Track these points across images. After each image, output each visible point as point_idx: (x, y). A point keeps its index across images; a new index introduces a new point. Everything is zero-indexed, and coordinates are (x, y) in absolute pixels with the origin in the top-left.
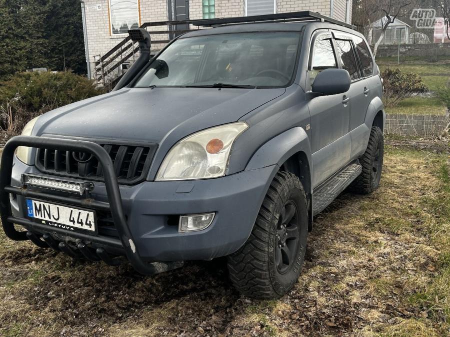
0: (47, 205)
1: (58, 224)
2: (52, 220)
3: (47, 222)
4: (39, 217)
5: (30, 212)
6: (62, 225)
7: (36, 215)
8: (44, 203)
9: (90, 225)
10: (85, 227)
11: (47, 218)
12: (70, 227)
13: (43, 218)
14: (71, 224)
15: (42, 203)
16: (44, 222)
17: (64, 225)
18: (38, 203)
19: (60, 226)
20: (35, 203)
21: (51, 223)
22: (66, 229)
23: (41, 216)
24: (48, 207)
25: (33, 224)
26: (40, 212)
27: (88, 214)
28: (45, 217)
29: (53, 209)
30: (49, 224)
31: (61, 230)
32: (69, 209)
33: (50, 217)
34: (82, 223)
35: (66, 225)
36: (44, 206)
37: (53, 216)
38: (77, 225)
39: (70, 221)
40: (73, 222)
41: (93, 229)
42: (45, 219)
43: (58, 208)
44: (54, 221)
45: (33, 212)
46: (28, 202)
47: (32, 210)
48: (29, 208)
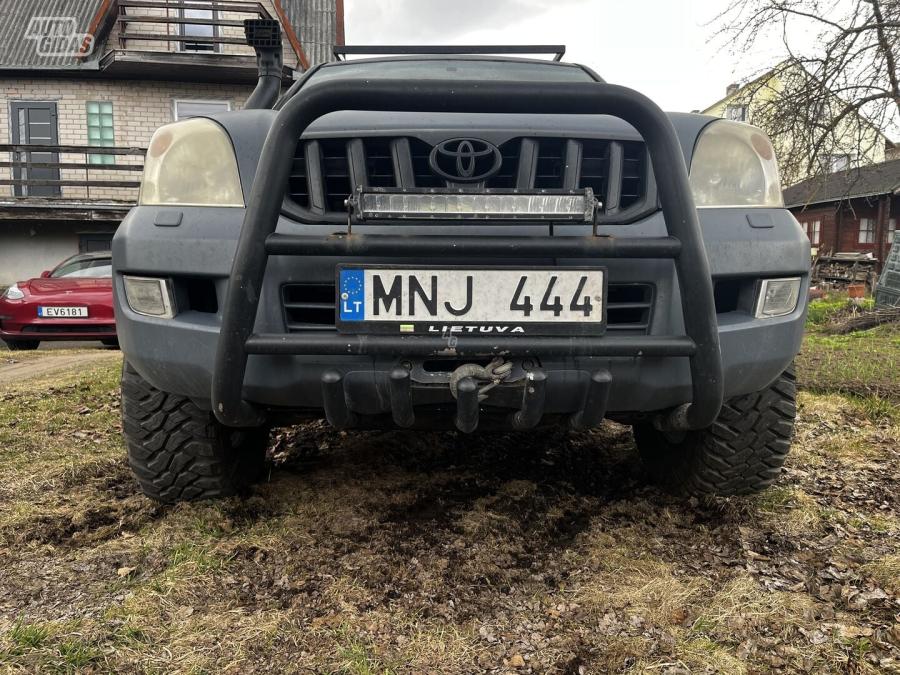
0: (424, 277)
1: (465, 324)
2: (443, 315)
3: (421, 327)
4: (387, 315)
5: (351, 306)
6: (479, 324)
7: (376, 312)
8: (412, 273)
9: (587, 308)
10: (568, 316)
11: (422, 314)
12: (513, 325)
13: (405, 316)
14: (519, 316)
15: (405, 275)
16: (410, 328)
17: (487, 324)
18: (387, 278)
19: (471, 329)
20: (377, 279)
21: (439, 325)
22: (494, 335)
23: (399, 312)
24: (430, 282)
25: (362, 341)
26: (394, 301)
27: (584, 280)
28: (412, 312)
29: (451, 284)
30: (431, 329)
31: (481, 343)
32: (512, 277)
33: (433, 310)
34: (557, 308)
35: (495, 324)
36: (413, 280)
37: (447, 305)
38: (538, 316)
39: (514, 306)
40: (527, 308)
41: (596, 316)
42: (412, 319)
43: (470, 279)
44: (451, 318)
45: (362, 307)
46: (345, 278)
47: (361, 298)
48: (345, 296)
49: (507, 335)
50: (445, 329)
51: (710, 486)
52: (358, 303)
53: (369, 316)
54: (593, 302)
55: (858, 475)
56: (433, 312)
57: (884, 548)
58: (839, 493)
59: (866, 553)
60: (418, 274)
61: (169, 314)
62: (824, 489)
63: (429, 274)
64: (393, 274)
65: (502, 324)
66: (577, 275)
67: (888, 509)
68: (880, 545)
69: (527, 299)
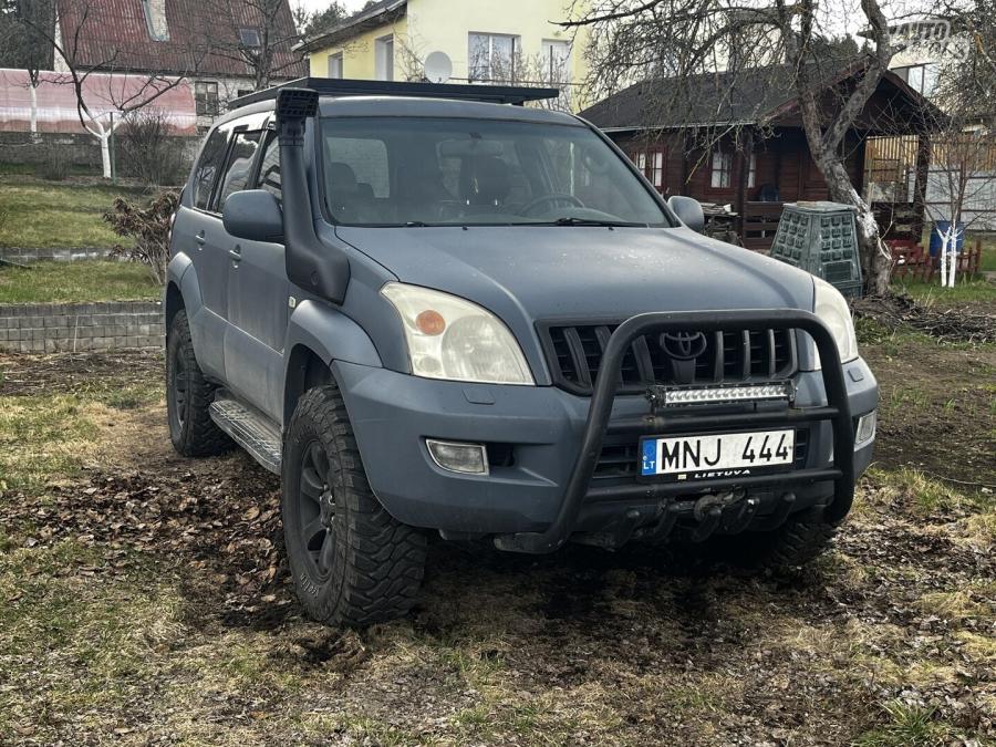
0: (692, 441)
1: (716, 471)
2: (704, 466)
3: (690, 475)
4: (670, 469)
5: (648, 465)
6: (724, 470)
7: (664, 467)
8: (685, 439)
9: (785, 454)
10: (775, 460)
11: (691, 467)
12: (743, 469)
13: (681, 469)
14: (747, 463)
15: (681, 441)
16: (684, 477)
17: (729, 470)
18: (671, 443)
19: (719, 474)
20: (665, 445)
21: (701, 473)
22: (733, 476)
23: (677, 467)
24: (696, 444)
25: (656, 488)
26: (674, 459)
27: (784, 436)
28: (685, 466)
29: (708, 445)
30: (697, 476)
31: (724, 482)
32: (744, 437)
33: (697, 463)
34: (769, 456)
35: (733, 469)
36: (686, 443)
37: (706, 459)
38: (758, 462)
39: (745, 457)
40: (752, 457)
41: (789, 459)
42: (685, 470)
43: (719, 441)
44: (708, 467)
45: (655, 464)
46: (646, 445)
47: (655, 459)
48: (645, 458)
49: (740, 475)
50: (704, 475)
51: (784, 558)
52: (652, 462)
53: (659, 471)
54: (788, 450)
55: (872, 536)
56: (697, 464)
57: (919, 590)
58: (867, 553)
59: (910, 594)
60: (688, 439)
61: (487, 473)
62: (855, 551)
63: (696, 439)
64: (674, 440)
65: (737, 469)
66: (780, 433)
67: (906, 562)
68: (915, 588)
69: (752, 451)
